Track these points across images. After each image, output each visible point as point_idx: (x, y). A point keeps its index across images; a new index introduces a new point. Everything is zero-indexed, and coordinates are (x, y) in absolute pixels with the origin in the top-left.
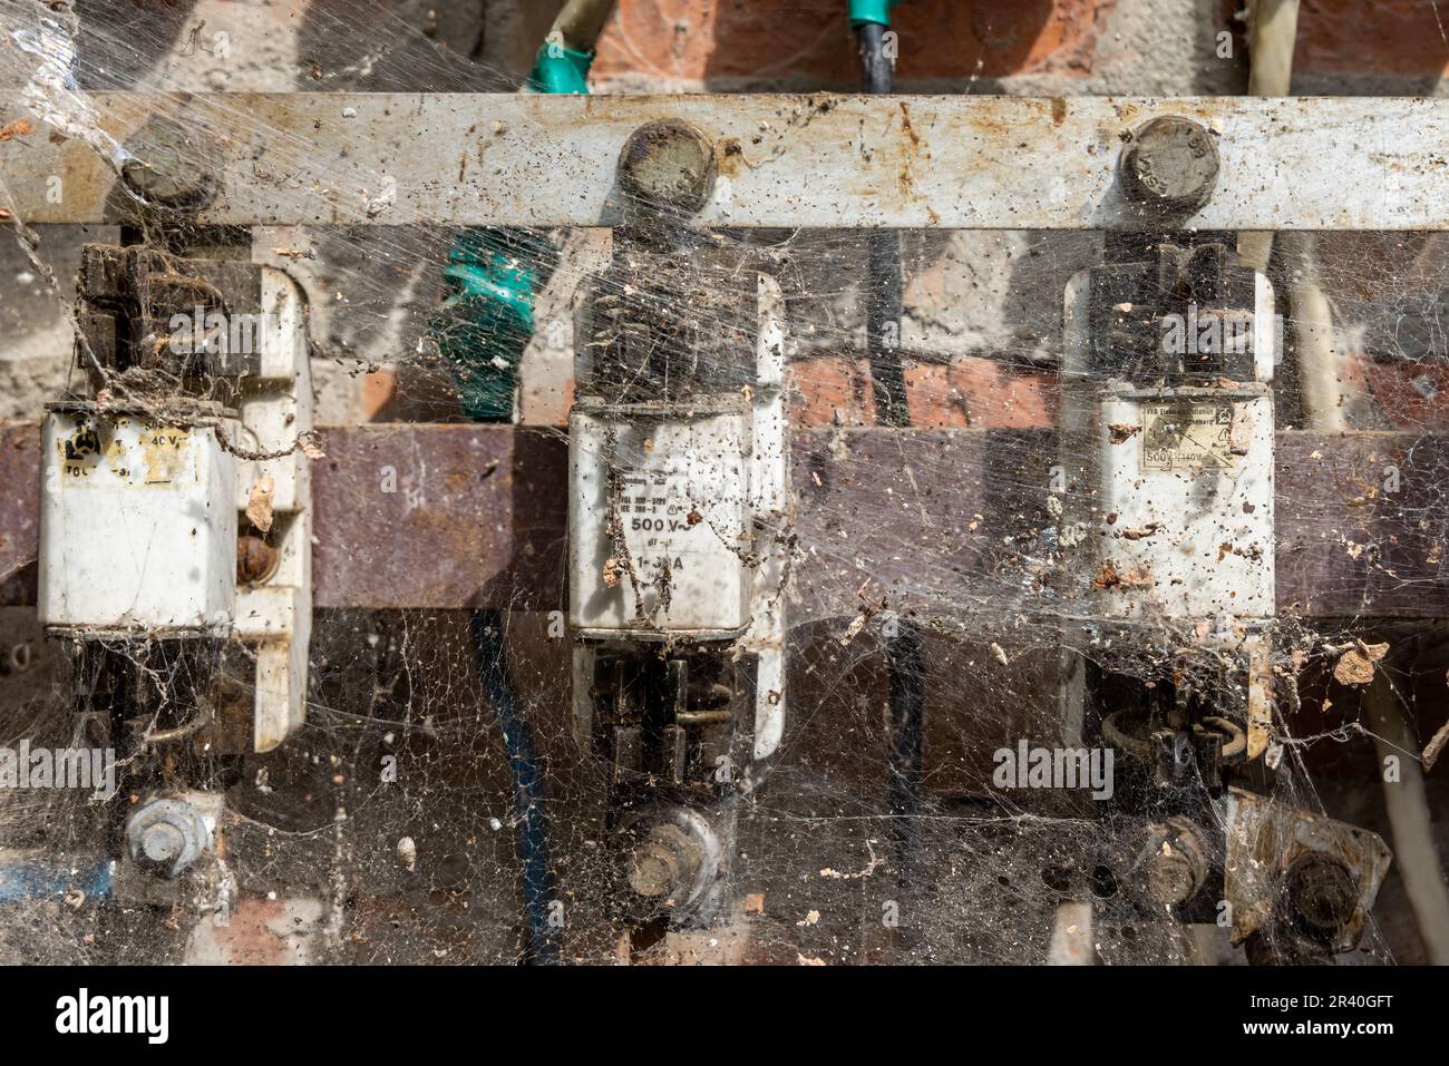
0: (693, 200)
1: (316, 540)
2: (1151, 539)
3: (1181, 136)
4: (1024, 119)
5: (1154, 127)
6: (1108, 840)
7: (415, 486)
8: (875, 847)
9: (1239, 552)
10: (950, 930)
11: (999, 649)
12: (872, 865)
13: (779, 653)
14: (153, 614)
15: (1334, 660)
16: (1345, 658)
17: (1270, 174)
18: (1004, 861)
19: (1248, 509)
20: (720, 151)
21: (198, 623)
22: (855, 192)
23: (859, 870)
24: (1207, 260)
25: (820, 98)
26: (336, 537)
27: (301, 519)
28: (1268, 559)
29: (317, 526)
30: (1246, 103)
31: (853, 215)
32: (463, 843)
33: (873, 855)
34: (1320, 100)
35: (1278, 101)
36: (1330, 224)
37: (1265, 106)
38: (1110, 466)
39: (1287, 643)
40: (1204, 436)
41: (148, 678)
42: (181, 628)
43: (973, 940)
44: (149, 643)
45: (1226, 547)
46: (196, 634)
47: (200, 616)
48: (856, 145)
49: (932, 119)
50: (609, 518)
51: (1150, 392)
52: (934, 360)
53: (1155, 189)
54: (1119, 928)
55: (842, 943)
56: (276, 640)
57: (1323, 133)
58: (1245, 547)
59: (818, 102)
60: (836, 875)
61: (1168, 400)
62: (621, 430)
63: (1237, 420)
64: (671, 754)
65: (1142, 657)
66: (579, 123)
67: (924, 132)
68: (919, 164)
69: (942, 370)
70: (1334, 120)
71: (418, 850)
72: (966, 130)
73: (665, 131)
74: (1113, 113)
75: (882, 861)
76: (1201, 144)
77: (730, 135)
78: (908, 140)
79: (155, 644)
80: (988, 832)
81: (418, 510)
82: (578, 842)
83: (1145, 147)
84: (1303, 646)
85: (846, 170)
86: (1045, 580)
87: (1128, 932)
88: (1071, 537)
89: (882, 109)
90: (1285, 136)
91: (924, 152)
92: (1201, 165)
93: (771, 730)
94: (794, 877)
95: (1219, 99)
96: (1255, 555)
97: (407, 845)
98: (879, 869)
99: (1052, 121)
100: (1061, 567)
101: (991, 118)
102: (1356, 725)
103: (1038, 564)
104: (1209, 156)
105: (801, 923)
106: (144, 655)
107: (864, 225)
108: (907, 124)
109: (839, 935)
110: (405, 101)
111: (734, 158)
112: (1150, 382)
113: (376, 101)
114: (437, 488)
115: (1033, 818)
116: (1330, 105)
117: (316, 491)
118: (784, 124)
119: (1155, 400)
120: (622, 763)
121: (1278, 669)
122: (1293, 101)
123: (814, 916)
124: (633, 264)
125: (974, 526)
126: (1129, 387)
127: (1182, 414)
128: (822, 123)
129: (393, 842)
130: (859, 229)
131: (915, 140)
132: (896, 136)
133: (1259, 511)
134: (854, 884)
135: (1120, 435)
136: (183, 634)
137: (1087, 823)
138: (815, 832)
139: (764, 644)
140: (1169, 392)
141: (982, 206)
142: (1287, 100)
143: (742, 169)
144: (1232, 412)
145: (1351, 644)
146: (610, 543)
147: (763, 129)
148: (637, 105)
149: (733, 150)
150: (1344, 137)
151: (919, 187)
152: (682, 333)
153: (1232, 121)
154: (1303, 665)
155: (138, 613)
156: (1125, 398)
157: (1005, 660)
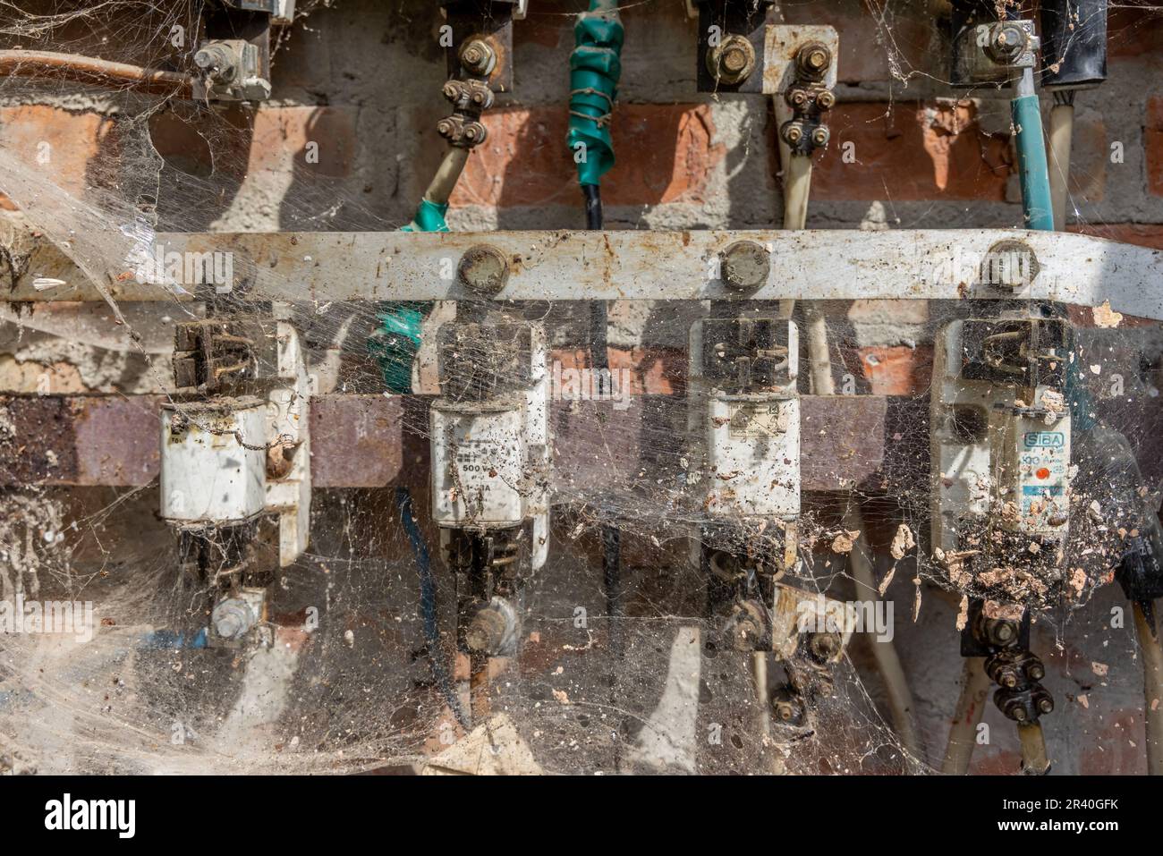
0: (496, 289)
1: (312, 454)
2: (735, 479)
3: (750, 253)
4: (667, 242)
5: (735, 249)
6: (713, 629)
7: (361, 426)
8: (592, 633)
9: (782, 485)
10: (631, 676)
11: (656, 539)
12: (590, 643)
13: (545, 516)
14: (218, 514)
15: (831, 541)
16: (838, 539)
17: (796, 271)
18: (659, 640)
19: (787, 462)
20: (510, 260)
21: (241, 517)
22: (581, 281)
23: (583, 646)
24: (764, 328)
25: (562, 233)
26: (323, 453)
27: (303, 445)
28: (797, 489)
29: (313, 447)
30: (784, 233)
31: (578, 294)
32: (378, 633)
33: (591, 638)
34: (822, 231)
35: (800, 232)
36: (828, 296)
37: (794, 235)
38: (713, 440)
39: (807, 532)
40: (762, 420)
41: (216, 548)
42: (232, 521)
43: (643, 681)
44: (215, 530)
45: (775, 482)
46: (241, 523)
47: (243, 513)
48: (581, 257)
49: (620, 243)
50: (451, 465)
51: (734, 397)
52: (624, 348)
53: (737, 281)
54: (719, 674)
55: (575, 683)
56: (290, 509)
57: (823, 249)
58: (785, 482)
59: (561, 235)
60: (572, 648)
61: (743, 401)
62: (457, 421)
63: (781, 414)
64: (485, 586)
65: (730, 541)
66: (437, 247)
67: (616, 250)
68: (614, 266)
69: (629, 353)
70: (830, 242)
71: (355, 637)
72: (638, 249)
73: (480, 252)
74: (715, 239)
75: (596, 641)
76: (761, 257)
77: (515, 252)
78: (608, 254)
79: (219, 529)
80: (651, 625)
81: (363, 438)
82: (438, 632)
83: (731, 260)
84: (815, 533)
85: (576, 270)
86: (679, 502)
87: (724, 677)
88: (693, 479)
89: (594, 238)
90: (804, 250)
91: (616, 260)
92: (761, 269)
93: (540, 556)
94: (549, 651)
95: (770, 231)
96: (790, 487)
97: (350, 635)
98: (594, 645)
99: (682, 244)
100: (688, 495)
101: (651, 242)
102: (843, 573)
103: (676, 494)
104: (765, 264)
105: (553, 674)
106: (213, 536)
107: (586, 298)
108: (607, 246)
109: (573, 680)
110: (347, 236)
111: (517, 265)
112: (735, 392)
113: (333, 236)
114: (372, 427)
115: (674, 617)
116: (827, 234)
117: (311, 429)
118: (543, 246)
119: (737, 401)
120: (460, 591)
121: (802, 546)
122: (808, 232)
123: (560, 670)
124: (459, 338)
125: (641, 474)
126: (723, 394)
127: (751, 408)
128: (563, 246)
129: (343, 633)
130: (582, 301)
131: (612, 254)
132: (602, 252)
133: (793, 463)
134: (581, 653)
135: (718, 423)
136: (234, 523)
137: (702, 620)
138: (560, 626)
139: (537, 511)
140: (744, 397)
141: (647, 288)
142: (806, 231)
143: (521, 270)
144: (777, 407)
145: (840, 532)
146: (451, 479)
147: (532, 249)
148: (468, 237)
149: (517, 260)
150: (835, 251)
151: (614, 278)
152: (485, 376)
153: (775, 243)
154: (815, 543)
155: (210, 514)
156: (721, 400)
157: (658, 545)
